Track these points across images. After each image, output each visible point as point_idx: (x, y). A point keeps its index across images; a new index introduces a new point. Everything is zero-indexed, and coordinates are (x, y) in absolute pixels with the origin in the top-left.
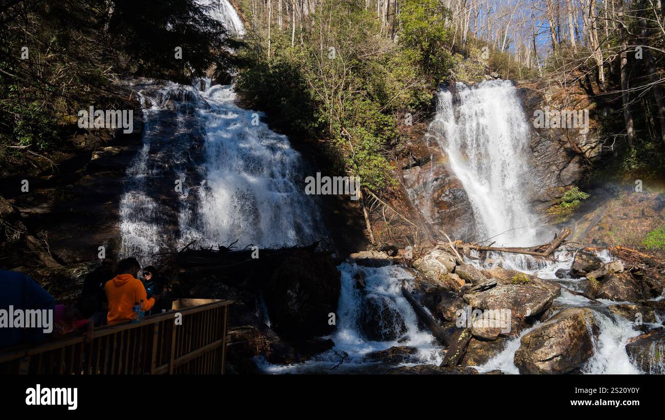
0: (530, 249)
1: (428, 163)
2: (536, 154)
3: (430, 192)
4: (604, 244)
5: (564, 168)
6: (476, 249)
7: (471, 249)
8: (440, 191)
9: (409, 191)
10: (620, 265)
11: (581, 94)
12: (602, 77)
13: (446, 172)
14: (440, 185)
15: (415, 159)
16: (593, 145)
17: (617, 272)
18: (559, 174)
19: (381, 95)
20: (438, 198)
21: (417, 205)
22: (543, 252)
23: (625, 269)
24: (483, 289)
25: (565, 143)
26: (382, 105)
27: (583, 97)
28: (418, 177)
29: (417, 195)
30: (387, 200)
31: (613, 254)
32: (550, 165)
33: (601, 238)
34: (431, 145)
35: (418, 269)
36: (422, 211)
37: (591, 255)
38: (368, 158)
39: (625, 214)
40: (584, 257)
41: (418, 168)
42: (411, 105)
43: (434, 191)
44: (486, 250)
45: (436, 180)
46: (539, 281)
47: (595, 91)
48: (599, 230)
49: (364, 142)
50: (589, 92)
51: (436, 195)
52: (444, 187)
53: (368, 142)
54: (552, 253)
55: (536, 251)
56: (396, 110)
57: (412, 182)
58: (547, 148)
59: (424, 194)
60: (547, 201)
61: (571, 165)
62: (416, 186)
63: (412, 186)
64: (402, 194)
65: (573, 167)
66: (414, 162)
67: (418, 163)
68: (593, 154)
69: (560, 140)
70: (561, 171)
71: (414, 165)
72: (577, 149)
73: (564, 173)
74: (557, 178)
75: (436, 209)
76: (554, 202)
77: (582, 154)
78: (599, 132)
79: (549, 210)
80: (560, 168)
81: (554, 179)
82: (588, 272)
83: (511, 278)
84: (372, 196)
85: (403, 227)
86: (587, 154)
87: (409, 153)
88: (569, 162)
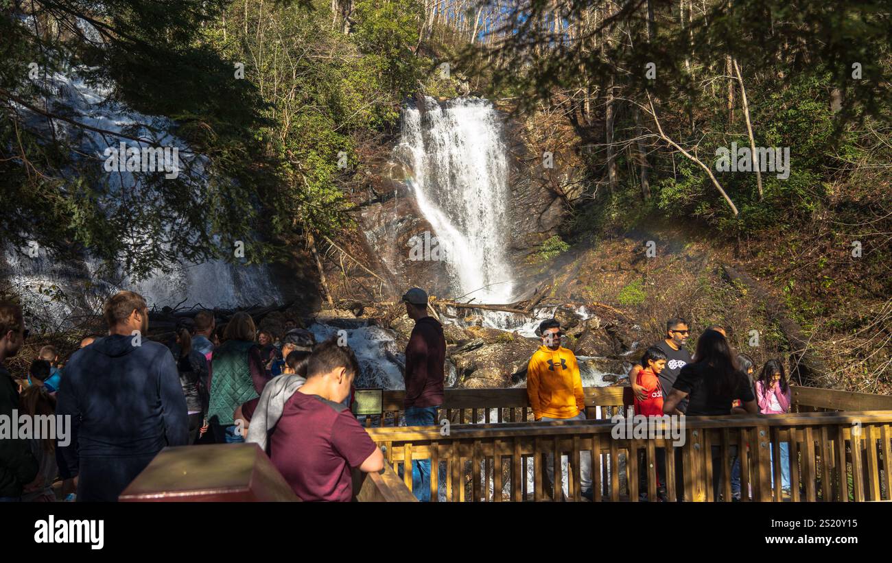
0: (509, 306)
1: (392, 200)
2: (515, 193)
3: (394, 235)
4: (582, 299)
5: (545, 210)
6: (452, 306)
7: (448, 306)
8: (406, 235)
9: (368, 234)
10: (597, 322)
11: (565, 124)
12: (587, 107)
13: (413, 211)
14: (406, 228)
15: (375, 194)
16: (576, 185)
17: (594, 329)
18: (539, 218)
19: (335, 108)
20: (403, 244)
21: (377, 252)
22: (522, 309)
23: (601, 326)
24: (470, 349)
25: (546, 182)
26: (337, 121)
27: (567, 128)
28: (379, 216)
29: (378, 238)
30: (342, 245)
31: (590, 311)
32: (530, 207)
33: (579, 294)
34: (394, 177)
35: (397, 329)
36: (384, 259)
37: (570, 312)
38: (321, 192)
39: (603, 267)
40: (564, 313)
41: (380, 205)
42: (372, 123)
43: (399, 235)
44: (463, 308)
45: (402, 221)
46: (523, 340)
47: (580, 122)
48: (577, 284)
49: (317, 171)
50: (574, 122)
51: (400, 240)
52: (411, 230)
53: (322, 172)
54: (532, 310)
55: (515, 308)
56: (353, 130)
57: (371, 223)
58: (527, 187)
59: (386, 238)
60: (525, 249)
61: (551, 208)
62: (377, 228)
63: (371, 228)
64: (359, 237)
65: (555, 210)
66: (375, 198)
67: (380, 199)
68: (574, 196)
69: (542, 179)
70: (541, 214)
71: (375, 201)
72: (558, 190)
73: (543, 217)
74: (537, 222)
75: (401, 257)
76: (532, 250)
77: (564, 196)
78: (581, 172)
79: (525, 260)
80: (540, 211)
81: (533, 223)
82: (567, 329)
83: (495, 337)
84: (325, 241)
85: (362, 279)
86: (569, 196)
87: (368, 186)
88: (550, 205)
